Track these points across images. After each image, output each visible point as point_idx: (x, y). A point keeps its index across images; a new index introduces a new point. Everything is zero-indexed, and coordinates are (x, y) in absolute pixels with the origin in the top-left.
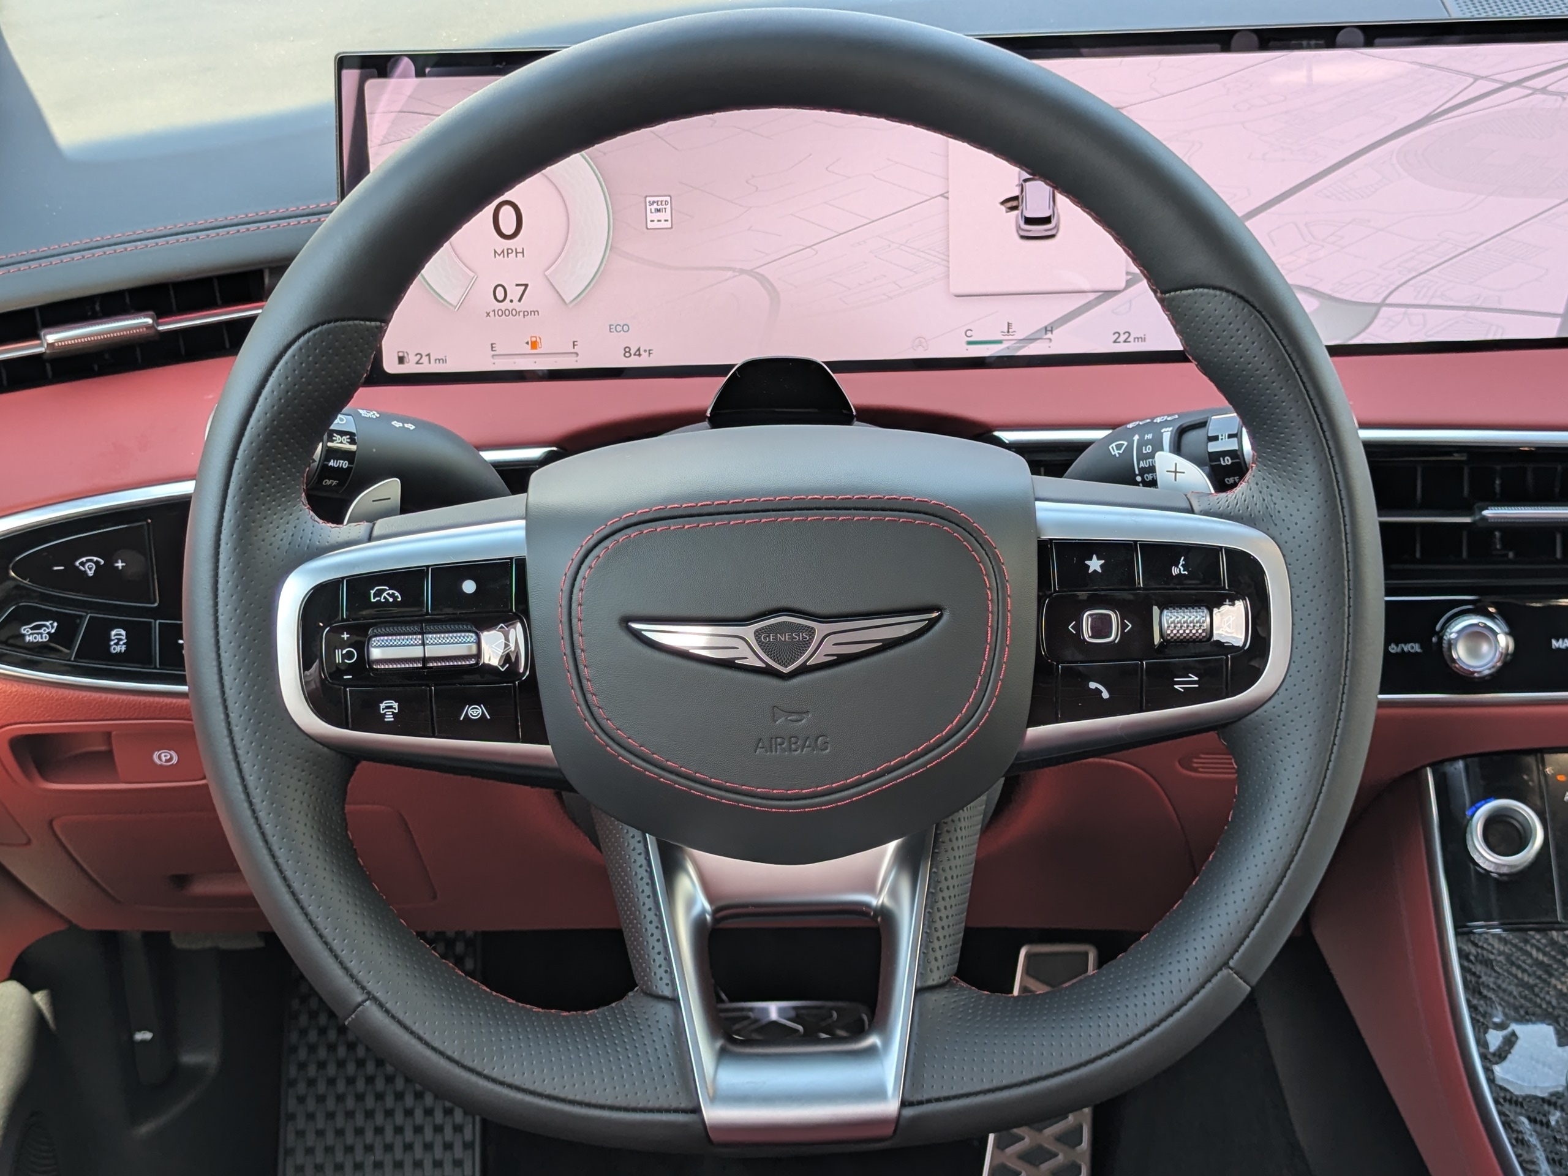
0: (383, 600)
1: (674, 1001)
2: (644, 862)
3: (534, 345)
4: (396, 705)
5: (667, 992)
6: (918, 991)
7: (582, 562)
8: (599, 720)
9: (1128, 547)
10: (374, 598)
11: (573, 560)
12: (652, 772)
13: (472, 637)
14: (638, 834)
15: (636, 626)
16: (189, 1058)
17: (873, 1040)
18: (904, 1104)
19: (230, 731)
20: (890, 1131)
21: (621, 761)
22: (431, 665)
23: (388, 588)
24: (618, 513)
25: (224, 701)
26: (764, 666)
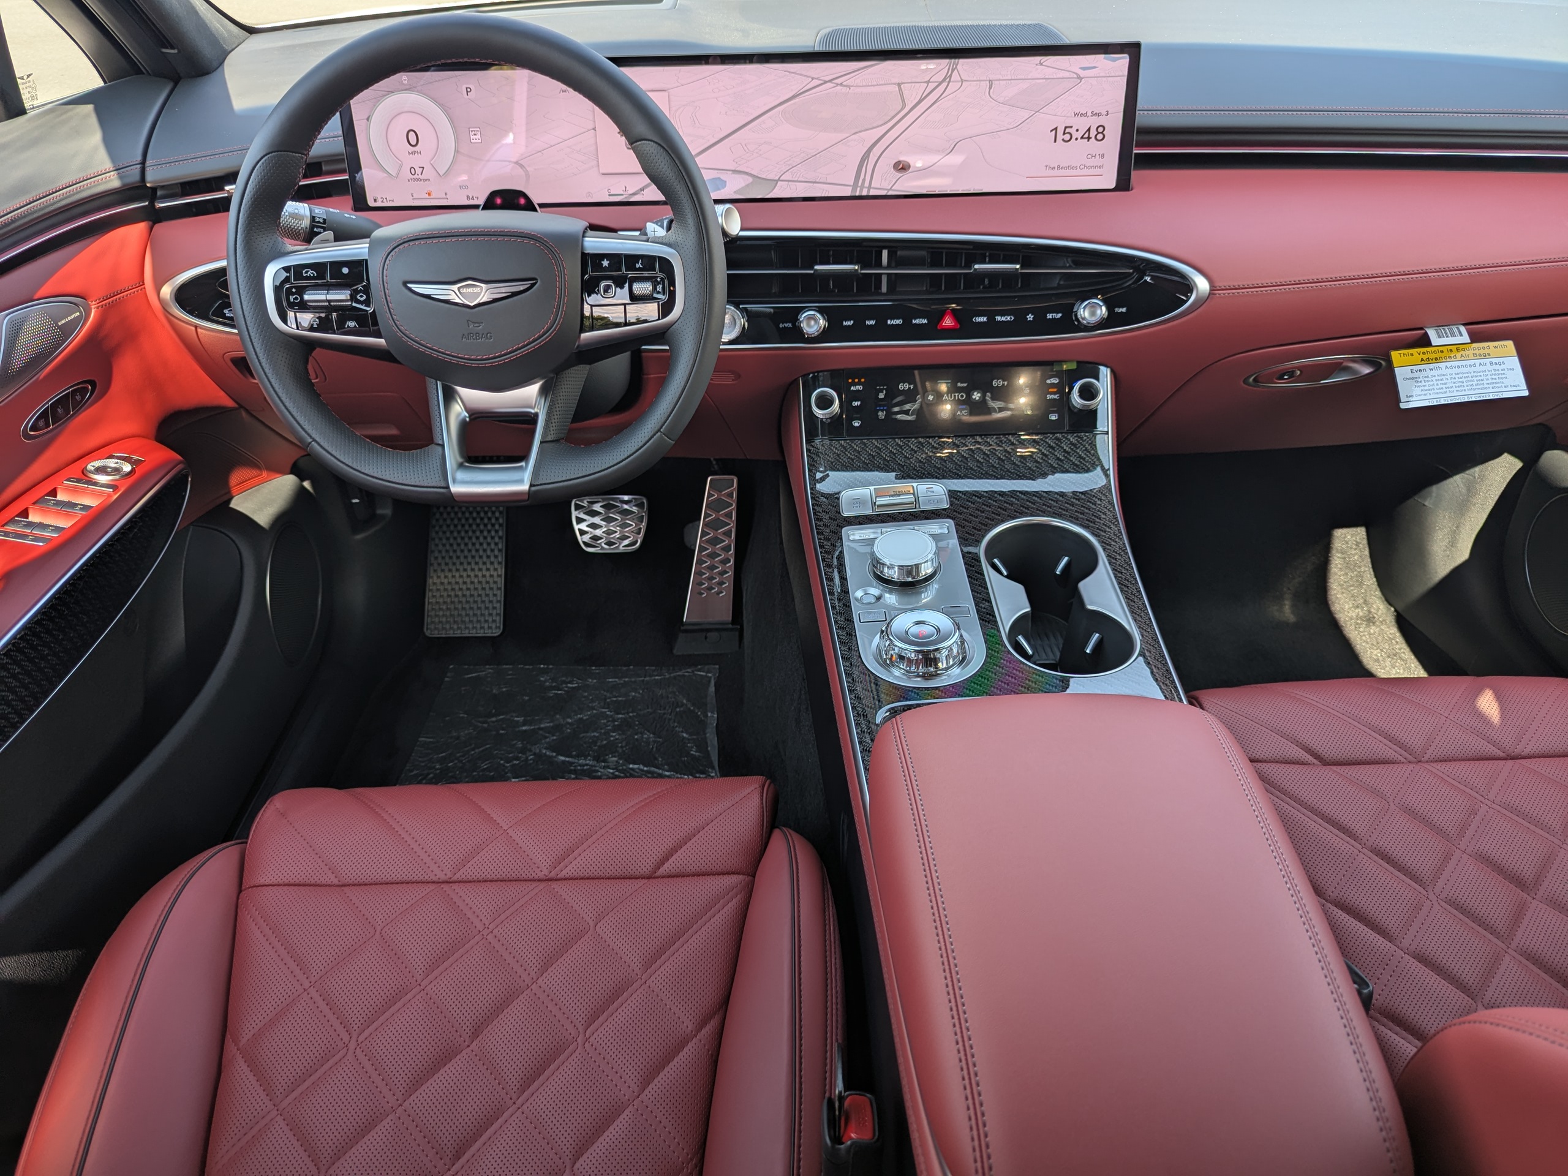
0: (308, 275)
1: (443, 446)
3: (429, 194)
5: (441, 442)
6: (541, 443)
7: (386, 258)
8: (400, 327)
9: (618, 256)
10: (305, 274)
12: (422, 349)
13: (348, 291)
14: (434, 381)
15: (409, 285)
16: (379, 512)
17: (523, 464)
18: (531, 485)
20: (526, 497)
21: (409, 344)
22: (332, 304)
24: (401, 237)
26: (462, 303)
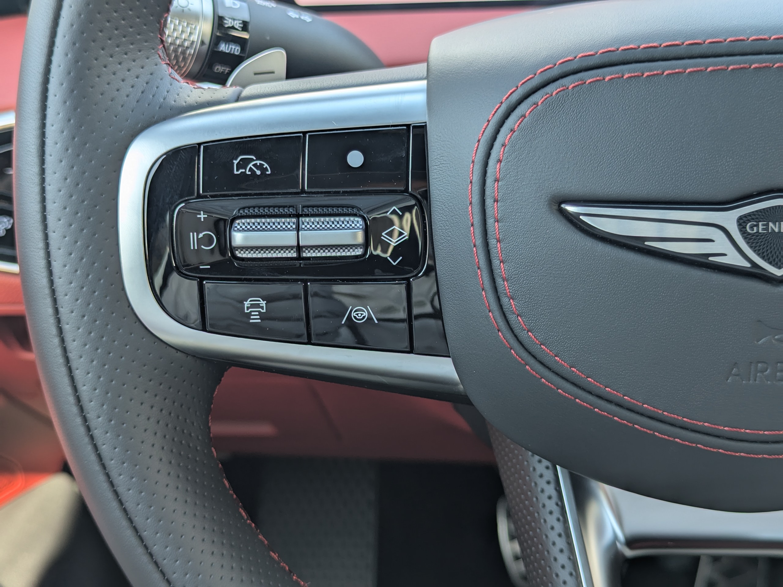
0: (248, 173)
2: (554, 493)
4: (263, 303)
7: (501, 123)
8: (517, 331)
10: (237, 170)
11: (489, 121)
13: (358, 222)
15: (571, 209)
19: (60, 331)
21: (544, 384)
22: (309, 255)
23: (255, 158)
25: (53, 292)
26: (748, 265)
